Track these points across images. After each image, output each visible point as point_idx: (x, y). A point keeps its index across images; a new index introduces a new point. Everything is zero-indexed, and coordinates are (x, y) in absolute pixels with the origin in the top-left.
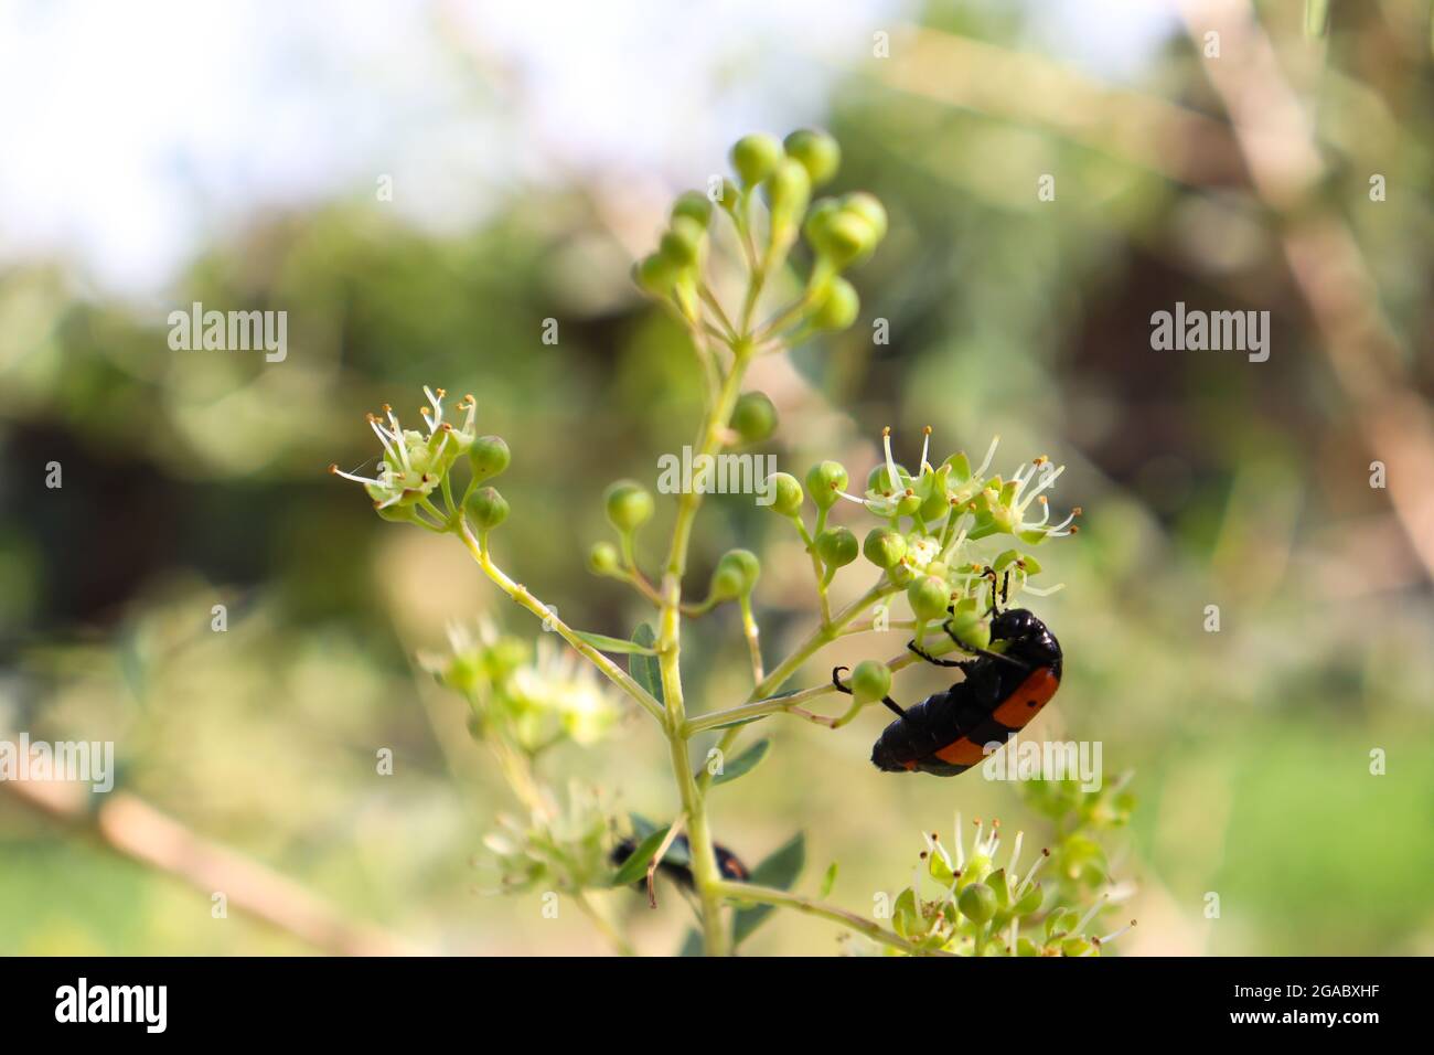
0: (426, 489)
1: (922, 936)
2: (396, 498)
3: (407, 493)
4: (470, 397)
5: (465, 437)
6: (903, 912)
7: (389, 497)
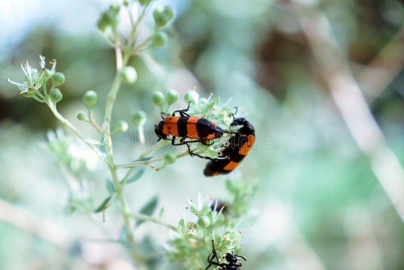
0: (37, 88)
1: (186, 233)
2: (27, 90)
3: (30, 89)
4: (54, 60)
5: (51, 73)
6: (180, 226)
7: (25, 90)
